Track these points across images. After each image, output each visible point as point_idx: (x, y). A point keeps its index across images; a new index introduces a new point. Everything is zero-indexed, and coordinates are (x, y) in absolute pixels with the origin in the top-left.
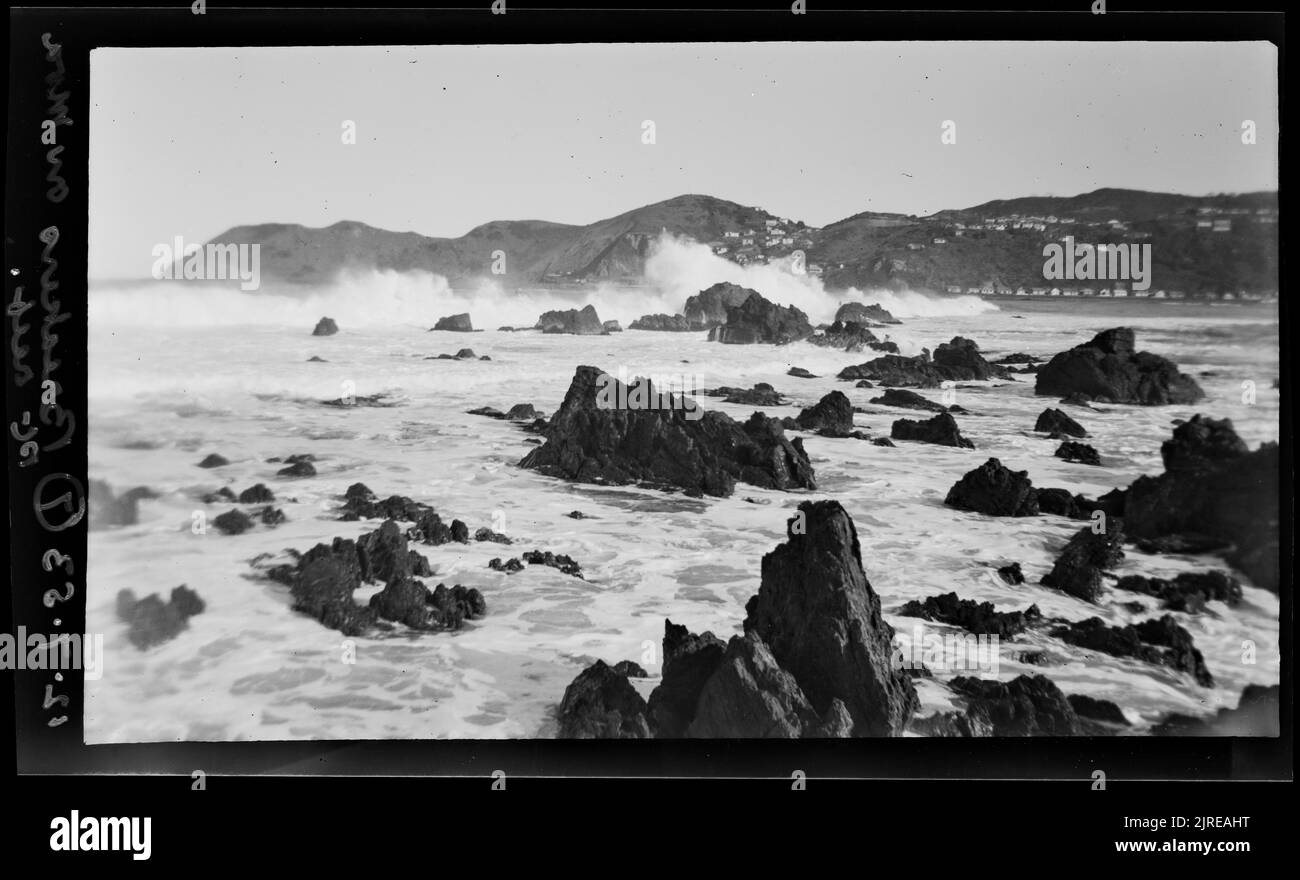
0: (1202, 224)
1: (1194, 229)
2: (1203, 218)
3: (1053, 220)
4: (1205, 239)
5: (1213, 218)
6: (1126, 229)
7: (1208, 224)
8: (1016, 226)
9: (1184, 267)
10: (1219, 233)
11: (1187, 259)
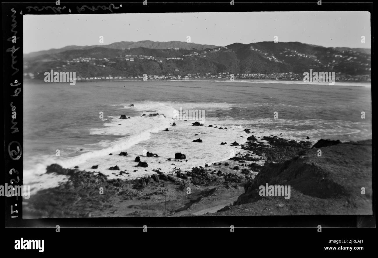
0: (127, 59)
1: (125, 60)
2: (127, 58)
3: (90, 59)
4: (128, 63)
5: (129, 58)
6: (109, 61)
7: (129, 59)
8: (82, 61)
9: (125, 70)
10: (131, 61)
11: (125, 68)
